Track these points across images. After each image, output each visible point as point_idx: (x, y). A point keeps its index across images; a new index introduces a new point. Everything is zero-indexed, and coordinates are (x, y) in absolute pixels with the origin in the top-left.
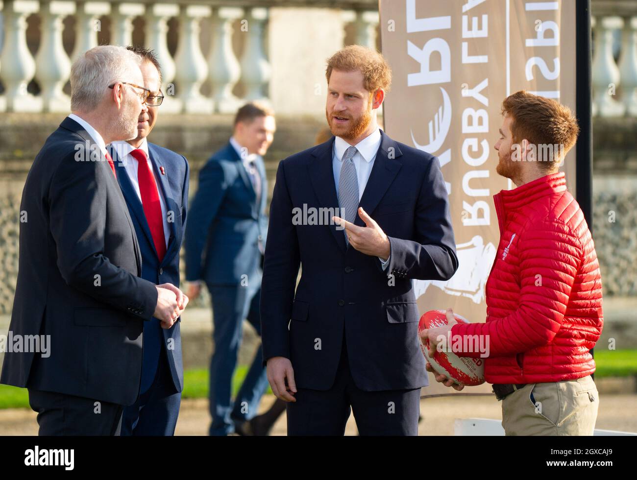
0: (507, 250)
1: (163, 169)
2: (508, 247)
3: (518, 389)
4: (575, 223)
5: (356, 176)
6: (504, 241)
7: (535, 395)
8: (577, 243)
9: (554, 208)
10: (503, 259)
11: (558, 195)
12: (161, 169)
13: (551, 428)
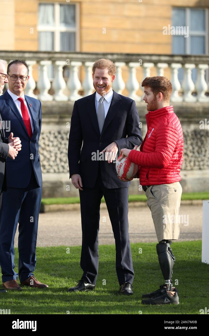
0: (150, 134)
1: (31, 104)
2: (151, 133)
3: (148, 187)
4: (177, 125)
5: (104, 108)
6: (149, 131)
7: (152, 190)
8: (177, 133)
9: (169, 119)
10: (149, 138)
11: (170, 114)
12: (30, 104)
13: (158, 202)
